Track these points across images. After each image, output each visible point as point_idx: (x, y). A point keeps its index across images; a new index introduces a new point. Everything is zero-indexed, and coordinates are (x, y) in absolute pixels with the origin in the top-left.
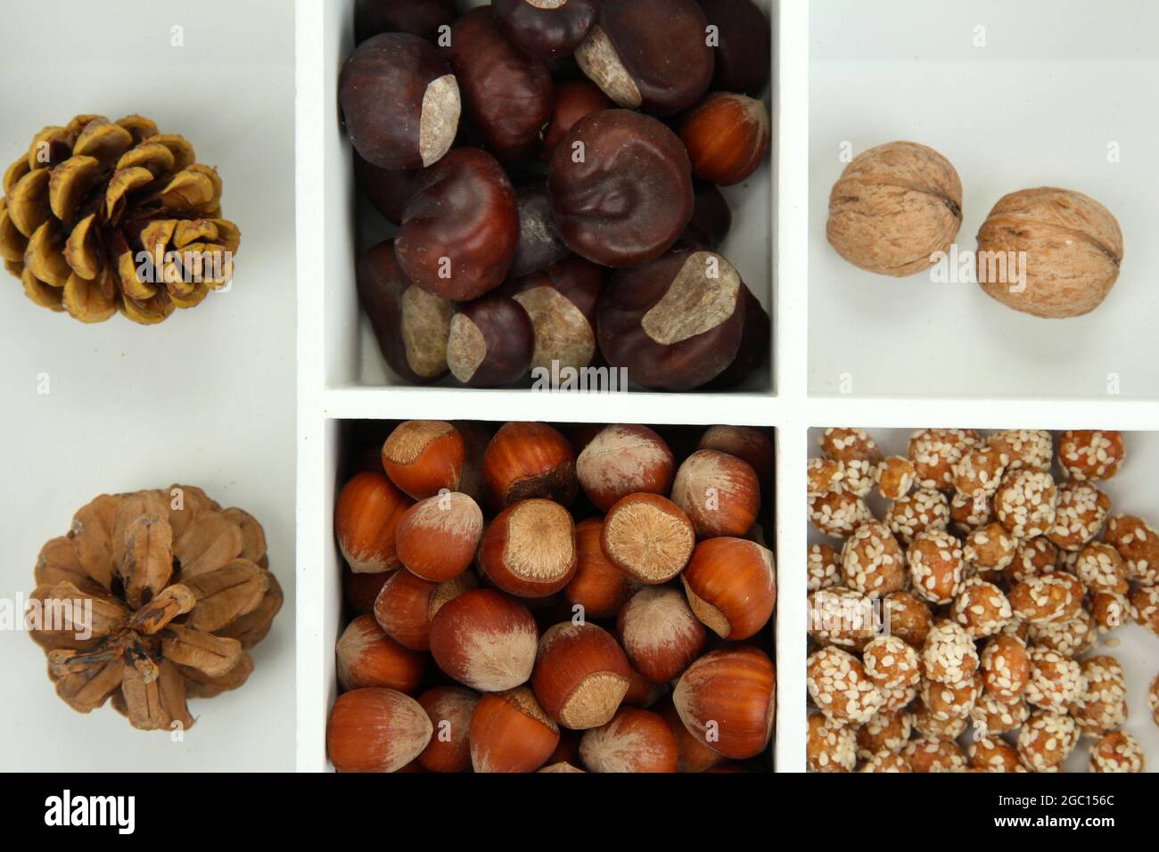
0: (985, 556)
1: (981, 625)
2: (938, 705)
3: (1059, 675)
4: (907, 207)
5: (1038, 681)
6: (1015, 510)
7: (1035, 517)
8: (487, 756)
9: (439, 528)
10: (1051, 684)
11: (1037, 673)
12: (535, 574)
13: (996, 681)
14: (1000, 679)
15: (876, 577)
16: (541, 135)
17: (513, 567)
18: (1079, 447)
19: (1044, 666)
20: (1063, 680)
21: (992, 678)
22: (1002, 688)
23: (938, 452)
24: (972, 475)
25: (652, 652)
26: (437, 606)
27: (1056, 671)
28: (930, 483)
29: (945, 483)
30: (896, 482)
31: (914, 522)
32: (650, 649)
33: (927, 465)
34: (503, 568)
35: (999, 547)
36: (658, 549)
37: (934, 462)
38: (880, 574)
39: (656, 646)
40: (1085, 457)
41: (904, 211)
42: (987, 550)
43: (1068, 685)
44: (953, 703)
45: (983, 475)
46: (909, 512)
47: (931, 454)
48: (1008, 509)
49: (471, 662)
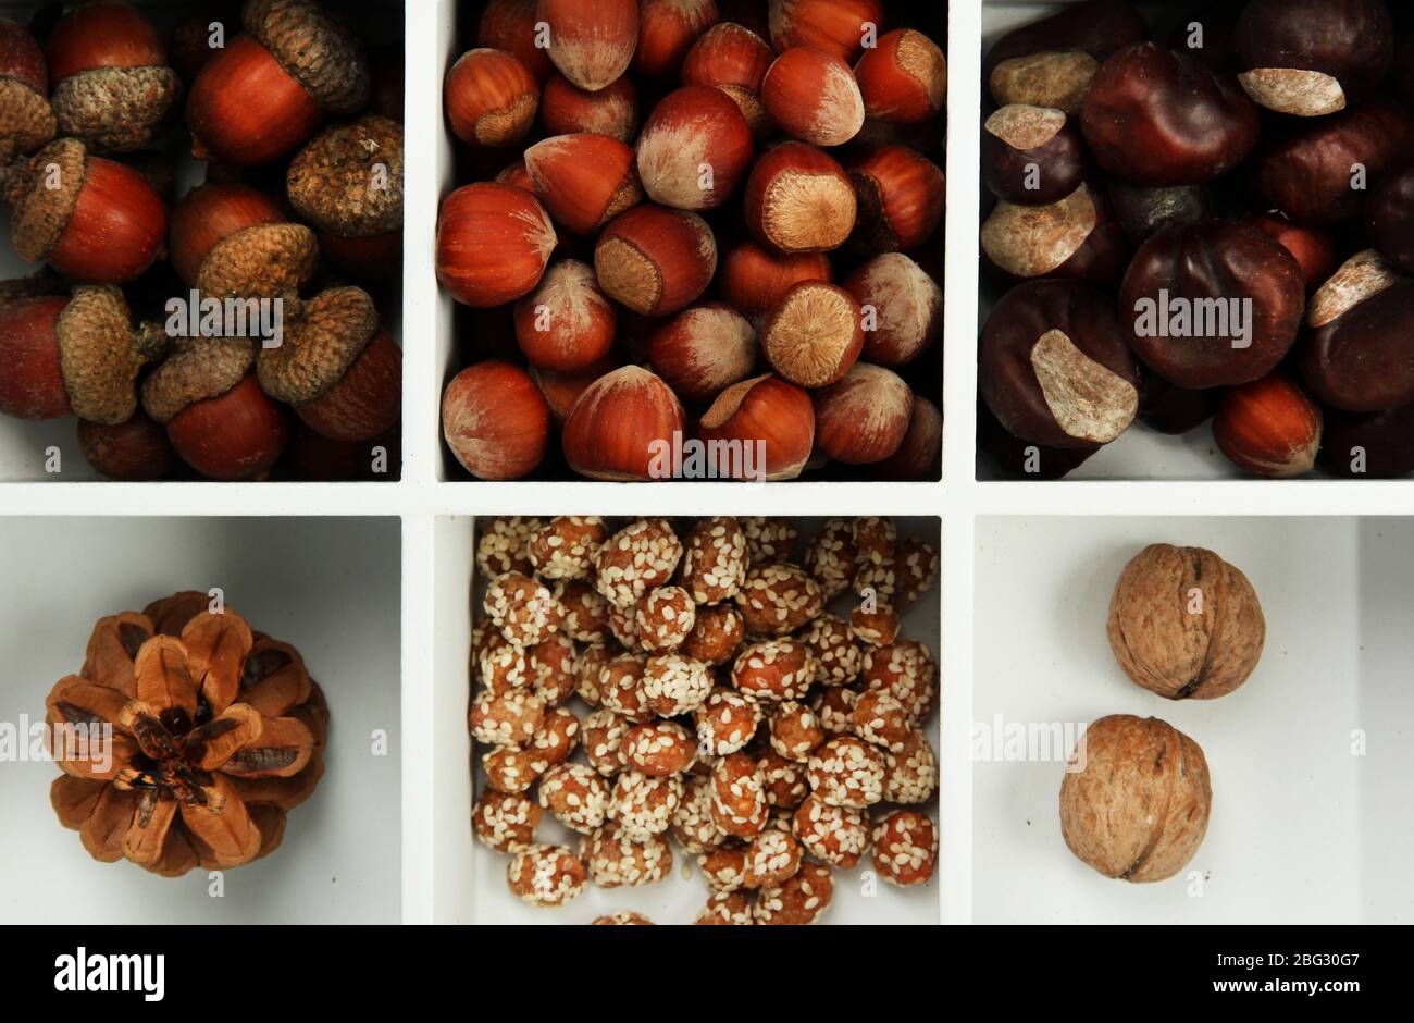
0: (787, 725)
1: (708, 720)
2: (616, 671)
3: (652, 809)
4: (1191, 635)
5: (645, 785)
6: (840, 759)
7: (832, 782)
8: (564, 152)
9: (824, 95)
10: (641, 799)
11: (654, 784)
12: (772, 205)
13: (645, 737)
14: (647, 741)
15: (761, 601)
16: (1273, 211)
17: (779, 180)
18: (912, 833)
19: (662, 792)
20: (646, 813)
21: (649, 733)
22: (637, 745)
23: (904, 672)
24: (879, 710)
25: (684, 340)
26: (734, 94)
27: (657, 805)
28: (869, 663)
29: (870, 681)
30: (871, 623)
31: (825, 645)
32: (689, 337)
33: (890, 661)
34: (778, 169)
35: (799, 741)
36: (802, 346)
37: (894, 668)
38: (765, 606)
39: (693, 344)
40: (900, 840)
41: (1185, 631)
42: (794, 728)
43: (640, 818)
44: (620, 687)
45: (879, 723)
46: (835, 639)
47: (902, 664)
48: (841, 751)
49: (672, 133)
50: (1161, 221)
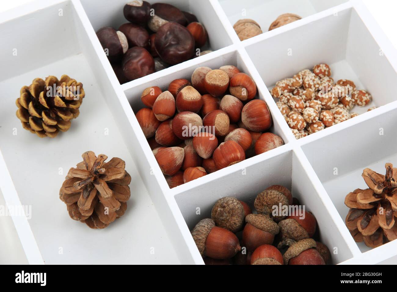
0: (308, 95)
1: (315, 107)
2: (314, 129)
3: (341, 112)
4: (247, 26)
5: (337, 118)
6: (309, 82)
7: (315, 82)
8: (200, 146)
9: (163, 98)
10: (340, 116)
11: (336, 115)
12: (192, 99)
13: (326, 118)
14: (326, 117)
15: (283, 111)
17: (186, 99)
18: (318, 68)
19: (337, 113)
20: (343, 113)
21: (324, 119)
22: (328, 119)
23: (284, 83)
24: (295, 80)
25: (231, 107)
27: (340, 112)
28: (286, 91)
29: (289, 89)
30: (277, 90)
31: (286, 99)
33: (283, 87)
34: (184, 101)
35: (310, 91)
36: (220, 77)
37: (284, 85)
38: (284, 110)
39: (231, 105)
40: (321, 70)
41: (246, 27)
42: (308, 93)
43: (345, 115)
44: (318, 127)
45: (297, 79)
46: (284, 98)
47: (283, 84)
48: (307, 83)
49: (186, 122)
50: (161, 64)
